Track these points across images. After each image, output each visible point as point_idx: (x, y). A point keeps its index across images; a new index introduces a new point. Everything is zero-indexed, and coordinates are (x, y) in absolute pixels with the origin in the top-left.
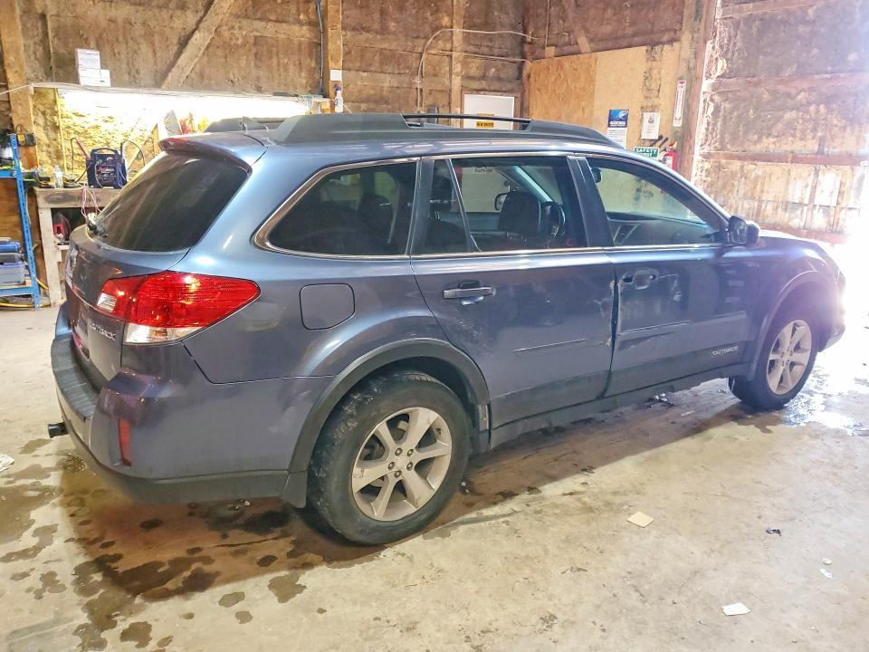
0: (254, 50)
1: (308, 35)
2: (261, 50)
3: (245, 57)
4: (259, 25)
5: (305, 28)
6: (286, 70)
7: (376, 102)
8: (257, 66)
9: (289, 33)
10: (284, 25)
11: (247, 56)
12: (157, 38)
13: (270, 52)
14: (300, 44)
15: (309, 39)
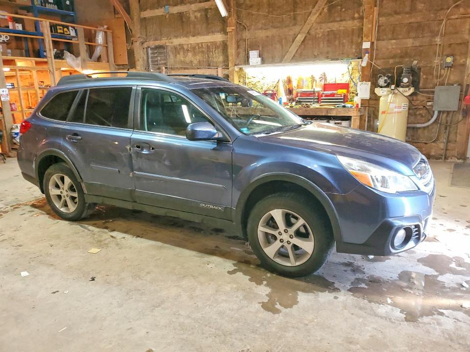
0: (327, 38)
1: (358, 25)
2: (332, 38)
3: (322, 43)
4: (330, 25)
5: (356, 21)
6: (344, 46)
7: (401, 57)
8: (328, 46)
9: (346, 26)
10: (344, 22)
11: (323, 42)
12: (284, 41)
13: (335, 38)
14: (353, 30)
15: (358, 26)
